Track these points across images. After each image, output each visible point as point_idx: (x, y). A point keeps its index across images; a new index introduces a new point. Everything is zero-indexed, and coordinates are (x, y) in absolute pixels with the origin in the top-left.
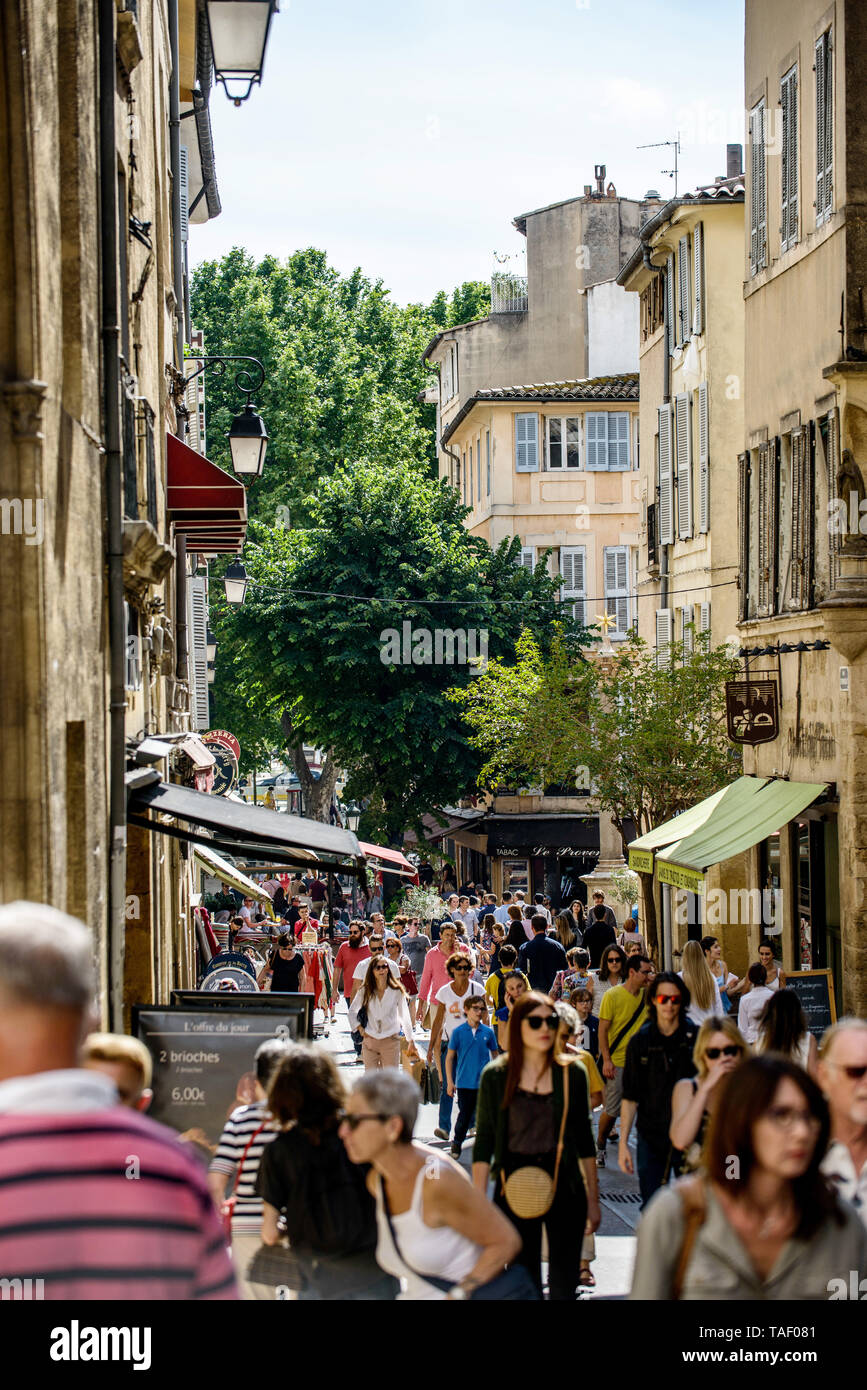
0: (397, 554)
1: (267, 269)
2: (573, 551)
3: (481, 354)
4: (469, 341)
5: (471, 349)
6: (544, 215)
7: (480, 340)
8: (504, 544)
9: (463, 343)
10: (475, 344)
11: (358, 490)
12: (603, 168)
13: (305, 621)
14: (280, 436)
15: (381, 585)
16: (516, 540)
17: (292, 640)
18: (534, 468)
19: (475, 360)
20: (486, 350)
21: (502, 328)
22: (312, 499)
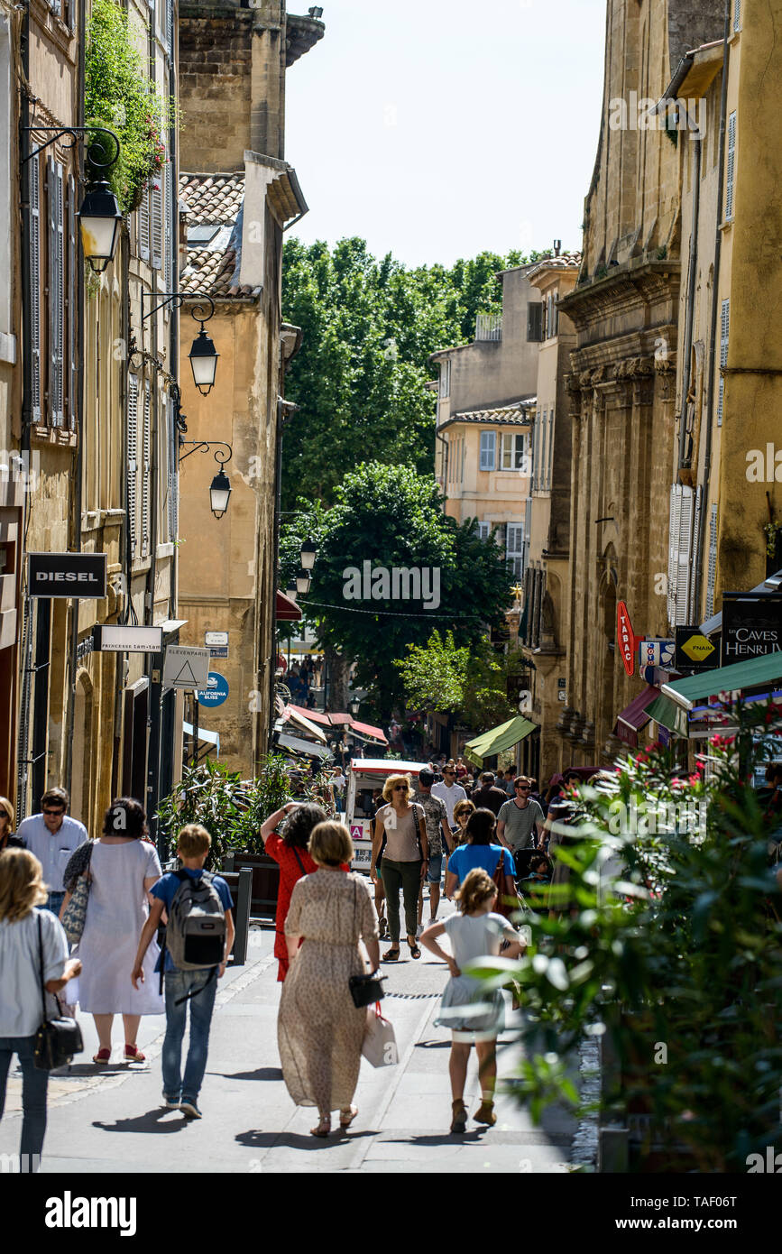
0: (394, 528)
1: (317, 252)
2: (515, 526)
3: (467, 370)
4: (459, 360)
5: (460, 365)
6: (516, 273)
7: (466, 359)
8: (467, 522)
9: (454, 361)
10: (463, 362)
11: (371, 485)
12: (559, 242)
13: (331, 571)
14: (321, 396)
15: (383, 548)
16: (476, 520)
17: (322, 583)
18: (491, 468)
19: (462, 373)
20: (470, 366)
21: (483, 351)
22: (340, 488)
